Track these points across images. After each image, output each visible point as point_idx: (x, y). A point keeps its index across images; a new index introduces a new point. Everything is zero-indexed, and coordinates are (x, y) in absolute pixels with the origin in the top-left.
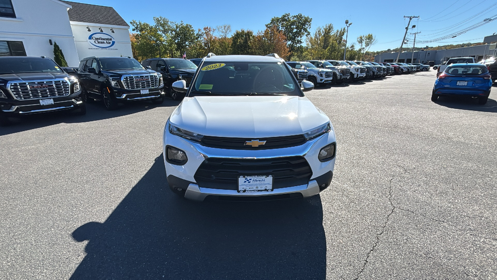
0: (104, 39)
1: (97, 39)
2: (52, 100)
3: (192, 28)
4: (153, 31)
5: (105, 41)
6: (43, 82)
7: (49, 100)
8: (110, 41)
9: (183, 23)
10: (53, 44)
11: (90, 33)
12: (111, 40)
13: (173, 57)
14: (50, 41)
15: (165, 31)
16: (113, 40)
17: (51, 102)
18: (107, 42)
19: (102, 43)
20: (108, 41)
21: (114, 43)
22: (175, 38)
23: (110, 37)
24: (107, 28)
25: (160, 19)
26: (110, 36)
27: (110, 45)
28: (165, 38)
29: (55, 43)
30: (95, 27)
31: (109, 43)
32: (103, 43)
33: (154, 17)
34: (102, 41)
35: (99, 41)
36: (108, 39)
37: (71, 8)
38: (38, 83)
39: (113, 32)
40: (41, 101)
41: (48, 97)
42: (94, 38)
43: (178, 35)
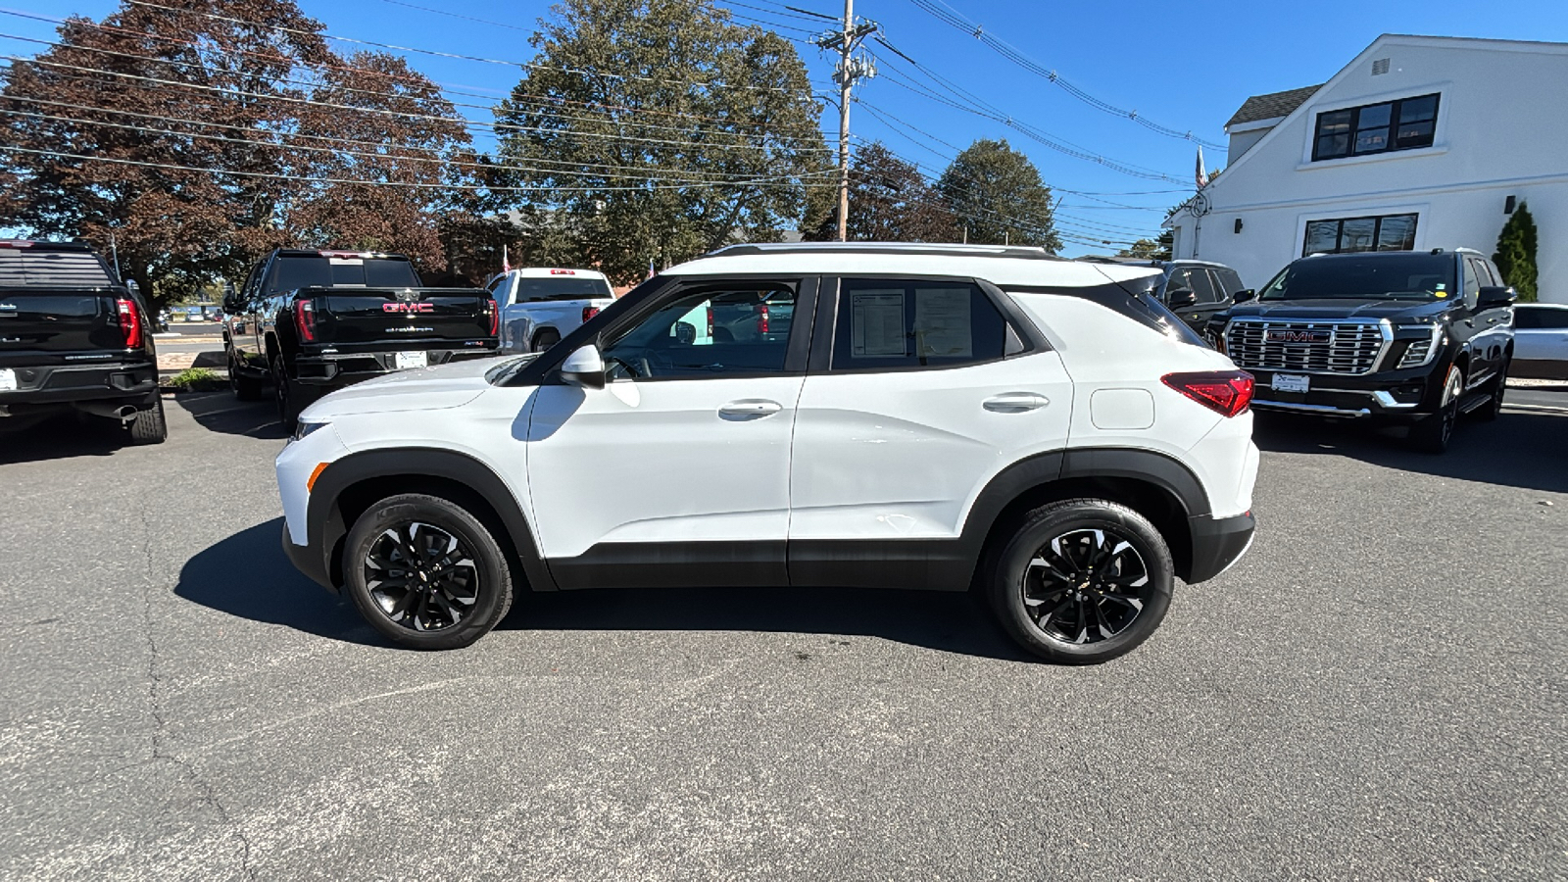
2: (1306, 380)
6: (1305, 327)
7: (1299, 377)
10: (1516, 208)
14: (1511, 200)
17: (1302, 384)
29: (1524, 207)
38: (1292, 327)
40: (1278, 377)
41: (1301, 368)
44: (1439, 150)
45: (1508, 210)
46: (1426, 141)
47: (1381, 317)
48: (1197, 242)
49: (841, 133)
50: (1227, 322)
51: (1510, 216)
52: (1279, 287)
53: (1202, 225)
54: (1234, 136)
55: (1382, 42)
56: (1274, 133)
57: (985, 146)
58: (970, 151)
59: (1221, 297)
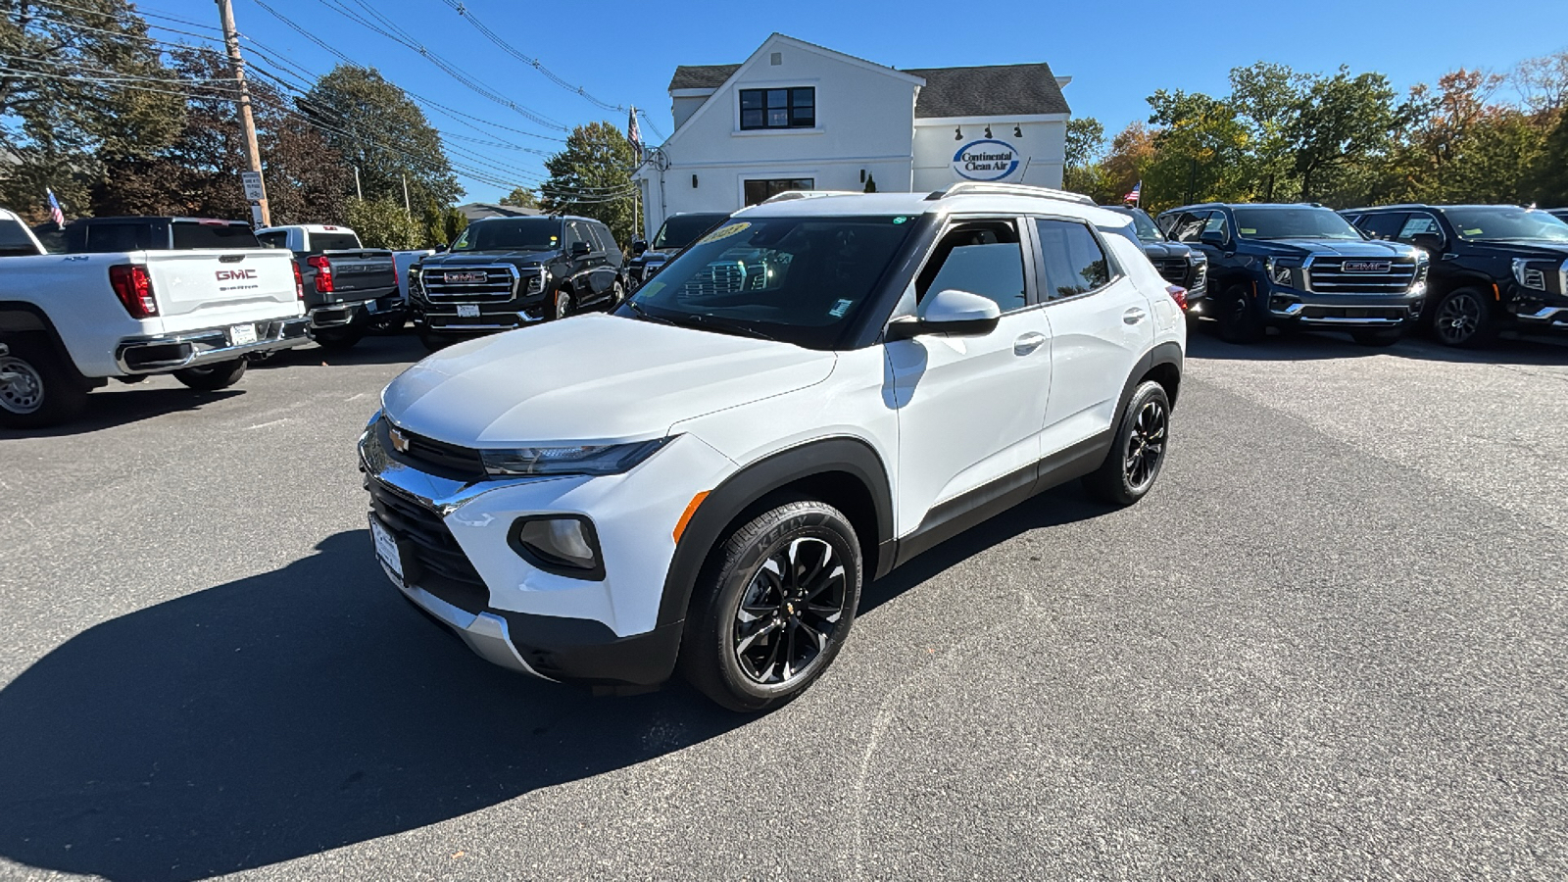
0: (991, 158)
1: (974, 157)
3: (1387, 83)
4: (1219, 116)
5: (992, 163)
8: (1005, 162)
9: (1345, 73)
10: (867, 178)
11: (962, 143)
12: (1009, 157)
13: (1269, 200)
14: (863, 172)
15: (1262, 113)
16: (1014, 158)
18: (997, 164)
19: (984, 167)
20: (999, 162)
21: (1015, 165)
22: (1292, 132)
23: (1007, 151)
24: (1003, 124)
25: (1255, 71)
26: (1008, 146)
27: (1005, 171)
28: (1254, 134)
29: (870, 178)
30: (973, 125)
31: (1003, 166)
32: (988, 167)
33: (1233, 70)
34: (985, 163)
35: (978, 163)
36: (1000, 157)
37: (925, 85)
39: (1019, 135)
42: (967, 158)
43: (1310, 118)
44: (819, 131)
45: (863, 180)
46: (810, 123)
47: (739, 260)
48: (663, 195)
49: (226, 31)
50: (644, 266)
51: (865, 183)
52: (664, 238)
53: (665, 179)
54: (676, 100)
55: (772, 41)
56: (711, 101)
57: (352, 73)
58: (333, 77)
59: (601, 248)
